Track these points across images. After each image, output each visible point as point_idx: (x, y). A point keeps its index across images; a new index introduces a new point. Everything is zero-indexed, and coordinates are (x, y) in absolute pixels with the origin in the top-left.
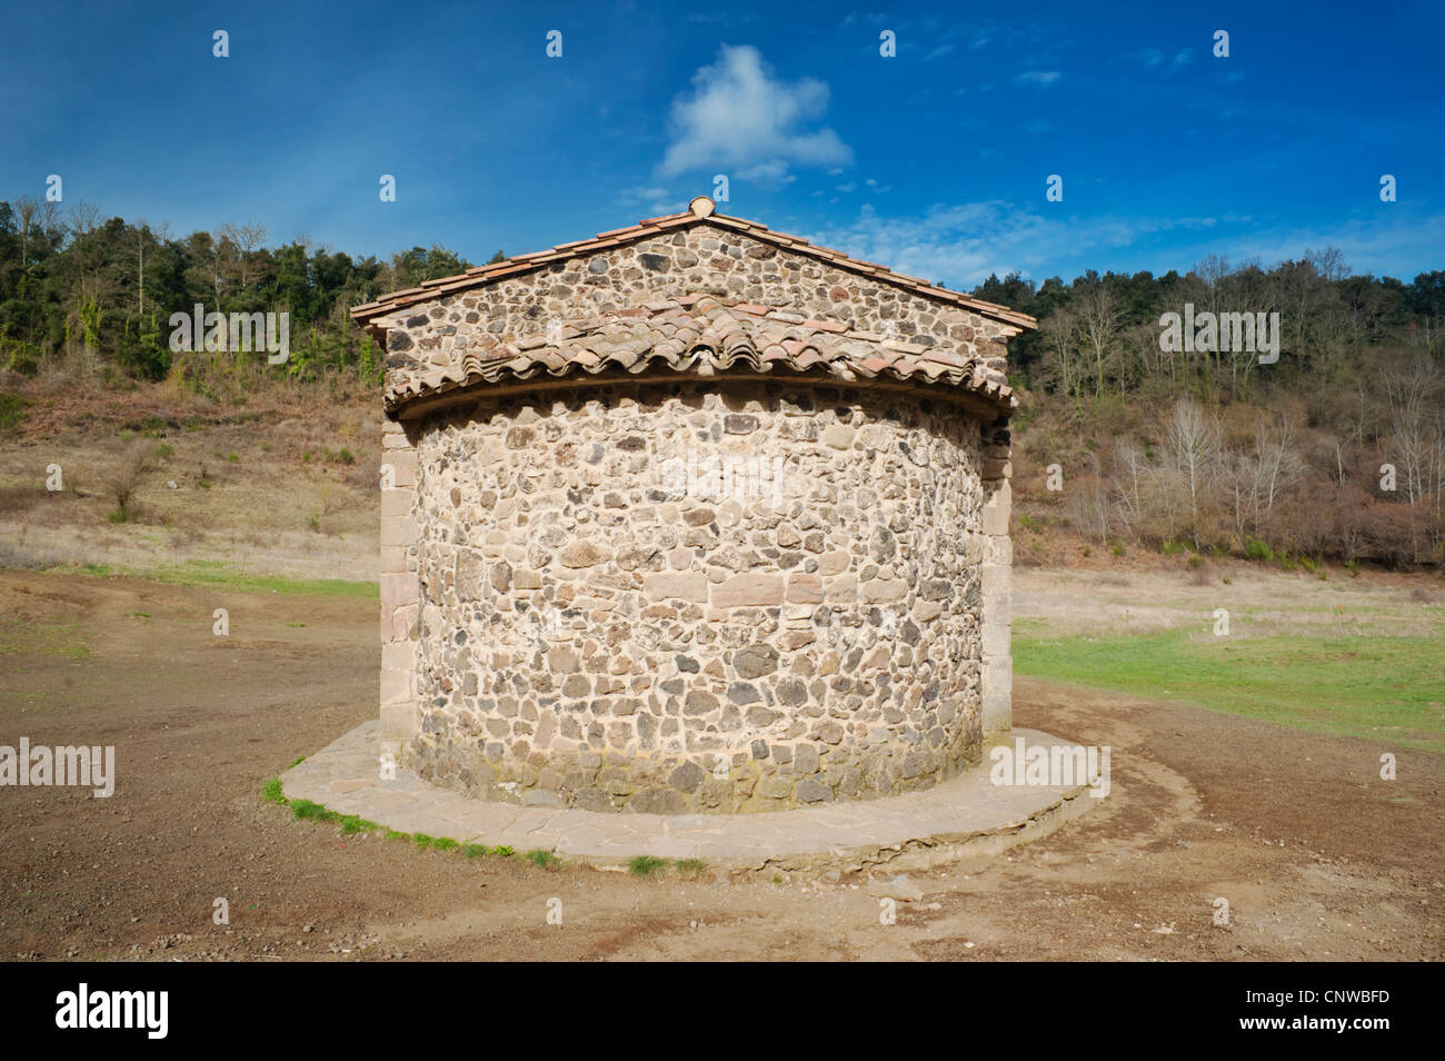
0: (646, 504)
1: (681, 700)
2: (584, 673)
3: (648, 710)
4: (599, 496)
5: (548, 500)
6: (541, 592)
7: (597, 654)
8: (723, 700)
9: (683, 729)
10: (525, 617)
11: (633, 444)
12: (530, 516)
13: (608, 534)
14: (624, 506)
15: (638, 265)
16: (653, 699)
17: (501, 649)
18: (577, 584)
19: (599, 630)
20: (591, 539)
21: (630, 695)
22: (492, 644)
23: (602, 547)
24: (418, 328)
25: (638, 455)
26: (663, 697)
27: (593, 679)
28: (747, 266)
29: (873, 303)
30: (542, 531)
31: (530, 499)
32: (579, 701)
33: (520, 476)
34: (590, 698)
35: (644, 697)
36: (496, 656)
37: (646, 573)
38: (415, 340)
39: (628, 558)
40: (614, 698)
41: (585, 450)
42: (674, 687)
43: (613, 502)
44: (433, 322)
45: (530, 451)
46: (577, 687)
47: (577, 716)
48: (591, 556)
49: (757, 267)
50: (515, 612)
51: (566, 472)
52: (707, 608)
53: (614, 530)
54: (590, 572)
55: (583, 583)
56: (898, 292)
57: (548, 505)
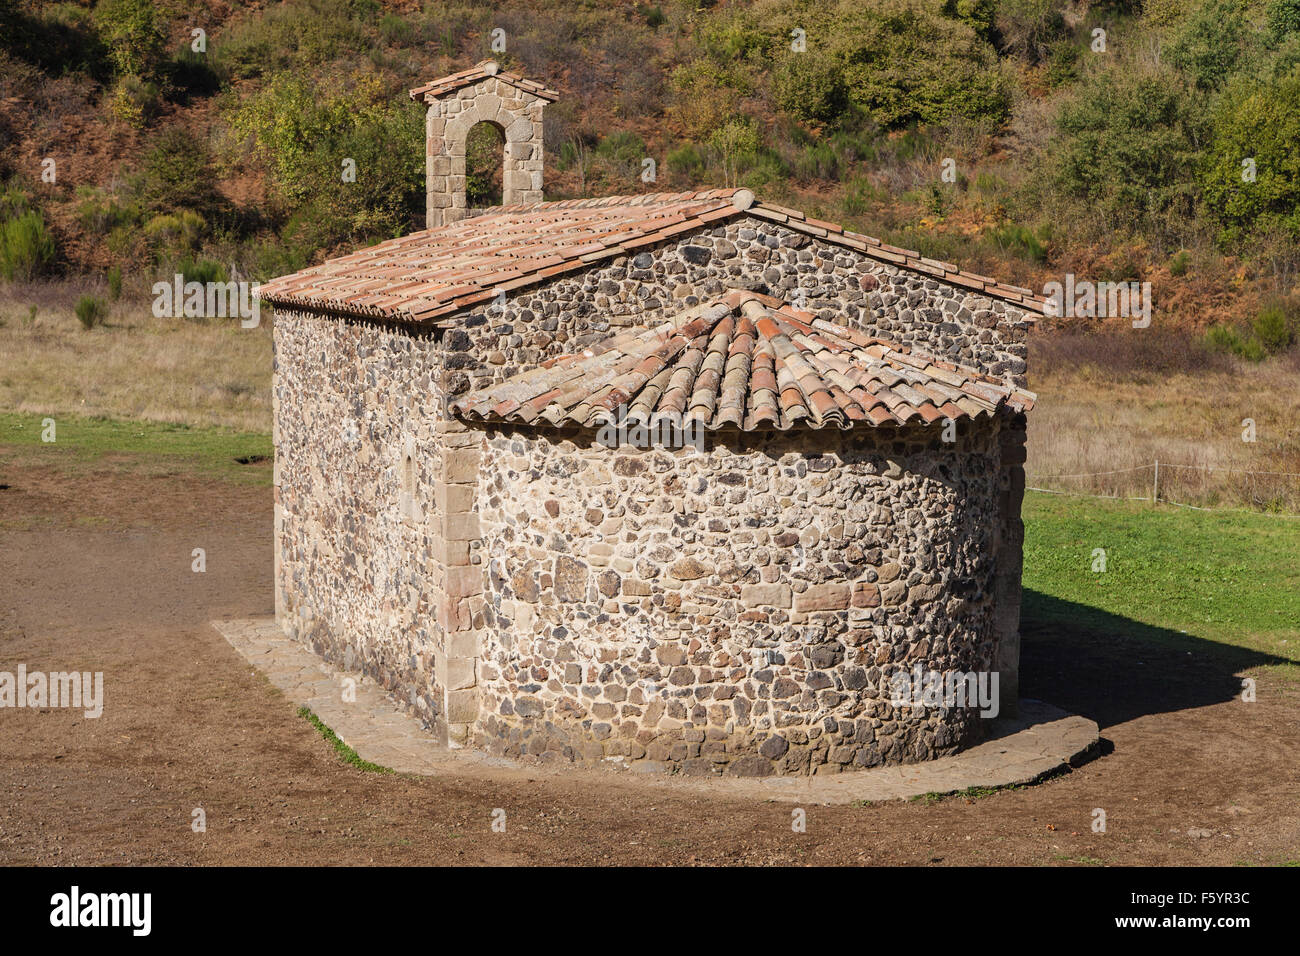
0: (744, 529)
1: (771, 687)
2: (690, 665)
3: (743, 695)
4: (705, 521)
5: (656, 522)
6: (651, 599)
7: (701, 650)
8: (804, 686)
9: (772, 709)
10: (635, 619)
11: (734, 480)
12: (640, 534)
13: (712, 552)
14: (726, 531)
15: (681, 259)
16: (749, 688)
17: (609, 645)
18: (683, 593)
19: (703, 630)
20: (697, 557)
21: (729, 683)
22: (599, 640)
23: (708, 564)
24: (477, 328)
25: (738, 489)
26: (756, 685)
27: (697, 670)
28: (783, 256)
29: (901, 292)
30: (651, 547)
31: (640, 520)
32: (684, 688)
33: (630, 500)
34: (694, 687)
35: (741, 684)
36: (604, 651)
37: (744, 586)
38: (473, 339)
39: (729, 573)
40: (716, 685)
41: (693, 482)
42: (765, 676)
43: (715, 526)
44: (491, 322)
45: (639, 479)
46: (683, 676)
47: (683, 700)
48: (699, 572)
49: (793, 258)
50: (623, 614)
51: (675, 500)
52: (792, 613)
53: (717, 550)
54: (695, 583)
55: (690, 592)
56: (926, 281)
57: (657, 526)
